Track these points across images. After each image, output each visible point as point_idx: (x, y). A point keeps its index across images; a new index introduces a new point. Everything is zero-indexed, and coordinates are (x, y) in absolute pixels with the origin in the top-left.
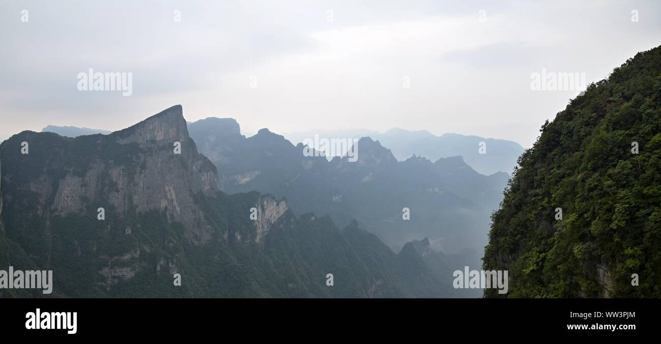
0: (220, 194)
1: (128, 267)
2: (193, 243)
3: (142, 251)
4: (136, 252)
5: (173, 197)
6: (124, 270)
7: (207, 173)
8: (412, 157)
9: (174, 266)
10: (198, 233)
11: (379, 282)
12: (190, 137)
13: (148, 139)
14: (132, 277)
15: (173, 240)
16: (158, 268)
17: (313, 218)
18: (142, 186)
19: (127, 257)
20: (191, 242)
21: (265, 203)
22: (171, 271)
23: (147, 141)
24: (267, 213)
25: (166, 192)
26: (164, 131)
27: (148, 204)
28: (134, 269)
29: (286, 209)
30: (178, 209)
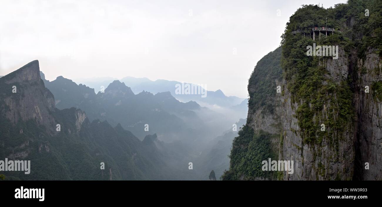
0: (56, 109)
1: (24, 151)
2: (50, 136)
3: (30, 142)
4: (27, 142)
5: (38, 111)
6: (22, 153)
7: (50, 98)
8: (143, 92)
9: (48, 147)
10: (52, 130)
11: (135, 154)
12: (41, 78)
13: (24, 80)
14: (27, 156)
15: (43, 134)
16: (40, 149)
17: (99, 122)
18: (23, 106)
19: (23, 146)
20: (50, 135)
21: (78, 114)
22: (46, 150)
23: (23, 81)
24: (79, 119)
25: (35, 109)
26: (32, 75)
27: (27, 116)
28: (27, 152)
29: (85, 118)
30: (42, 118)
